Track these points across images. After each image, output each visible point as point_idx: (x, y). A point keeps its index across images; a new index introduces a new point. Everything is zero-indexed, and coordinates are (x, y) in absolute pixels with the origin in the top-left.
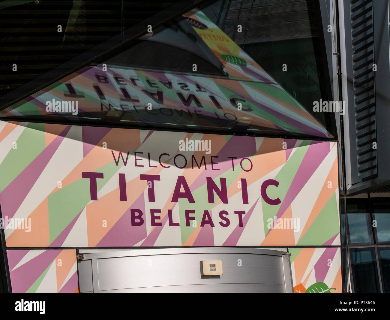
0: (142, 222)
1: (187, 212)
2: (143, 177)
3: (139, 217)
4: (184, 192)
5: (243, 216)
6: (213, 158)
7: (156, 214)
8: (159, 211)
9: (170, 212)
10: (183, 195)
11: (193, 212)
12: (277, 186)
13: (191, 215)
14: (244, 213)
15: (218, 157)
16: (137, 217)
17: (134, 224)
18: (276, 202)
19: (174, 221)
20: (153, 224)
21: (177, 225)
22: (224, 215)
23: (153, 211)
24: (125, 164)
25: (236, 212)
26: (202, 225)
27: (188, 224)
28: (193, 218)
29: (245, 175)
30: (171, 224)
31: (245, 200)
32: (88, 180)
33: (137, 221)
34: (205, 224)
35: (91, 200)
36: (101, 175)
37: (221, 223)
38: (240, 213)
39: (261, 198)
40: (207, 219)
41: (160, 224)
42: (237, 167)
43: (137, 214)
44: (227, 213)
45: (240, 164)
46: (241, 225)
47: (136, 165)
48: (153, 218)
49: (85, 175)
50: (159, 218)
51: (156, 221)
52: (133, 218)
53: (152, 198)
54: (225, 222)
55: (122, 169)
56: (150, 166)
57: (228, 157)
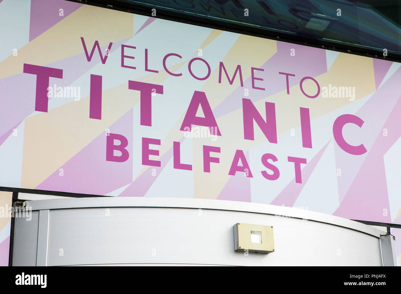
0: (125, 157)
1: (207, 149)
2: (133, 85)
3: (122, 148)
4: (203, 116)
5: (302, 166)
6: (254, 70)
7: (152, 147)
8: (157, 142)
9: (177, 146)
10: (200, 122)
11: (217, 150)
12: (360, 126)
13: (212, 154)
14: (304, 161)
15: (263, 70)
16: (117, 148)
17: (110, 157)
18: (360, 150)
19: (182, 162)
20: (146, 161)
21: (189, 167)
22: (270, 161)
23: (146, 142)
24: (104, 61)
25: (290, 159)
26: (232, 172)
27: (207, 169)
28: (217, 160)
29: (307, 103)
30: (178, 165)
31: (307, 142)
32: (33, 78)
33: (117, 153)
34: (237, 172)
35: (36, 110)
36: (58, 73)
37: (264, 174)
38: (298, 162)
39: (333, 142)
40: (240, 164)
41: (157, 164)
42: (295, 88)
43: (117, 143)
44: (275, 159)
45: (299, 85)
46: (299, 179)
47: (123, 65)
48: (146, 152)
49: (28, 69)
50: (156, 153)
51: (151, 157)
52: (110, 147)
53: (146, 119)
54: (270, 172)
55: (97, 68)
56: (147, 69)
57: (280, 73)
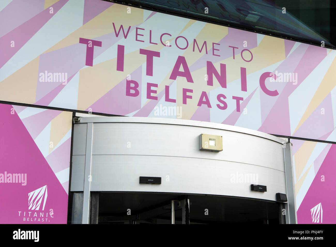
0: (137, 94)
1: (185, 91)
2: (142, 52)
3: (135, 88)
4: (183, 71)
5: (241, 102)
6: (214, 44)
7: (153, 88)
8: (156, 85)
9: (167, 88)
10: (181, 74)
11: (191, 91)
13: (188, 94)
14: (242, 99)
15: (219, 44)
16: (132, 88)
17: (128, 94)
18: (275, 93)
19: (170, 97)
20: (149, 97)
21: (174, 101)
22: (222, 98)
23: (149, 85)
24: (126, 37)
25: (234, 98)
26: (199, 104)
27: (185, 102)
28: (190, 97)
29: (245, 65)
30: (168, 99)
31: (244, 88)
32: (85, 46)
33: (132, 91)
34: (202, 105)
35: (86, 65)
36: (99, 44)
37: (218, 106)
38: (238, 99)
39: (259, 88)
40: (204, 99)
41: (156, 98)
42: (238, 56)
43: (132, 85)
44: (225, 97)
45: (241, 54)
46: (238, 109)
47: (137, 40)
48: (149, 91)
49: (82, 41)
50: (155, 92)
51: (152, 94)
52: (128, 88)
53: (150, 72)
54: (222, 105)
55: (122, 41)
56: (150, 42)
57: (229, 46)
